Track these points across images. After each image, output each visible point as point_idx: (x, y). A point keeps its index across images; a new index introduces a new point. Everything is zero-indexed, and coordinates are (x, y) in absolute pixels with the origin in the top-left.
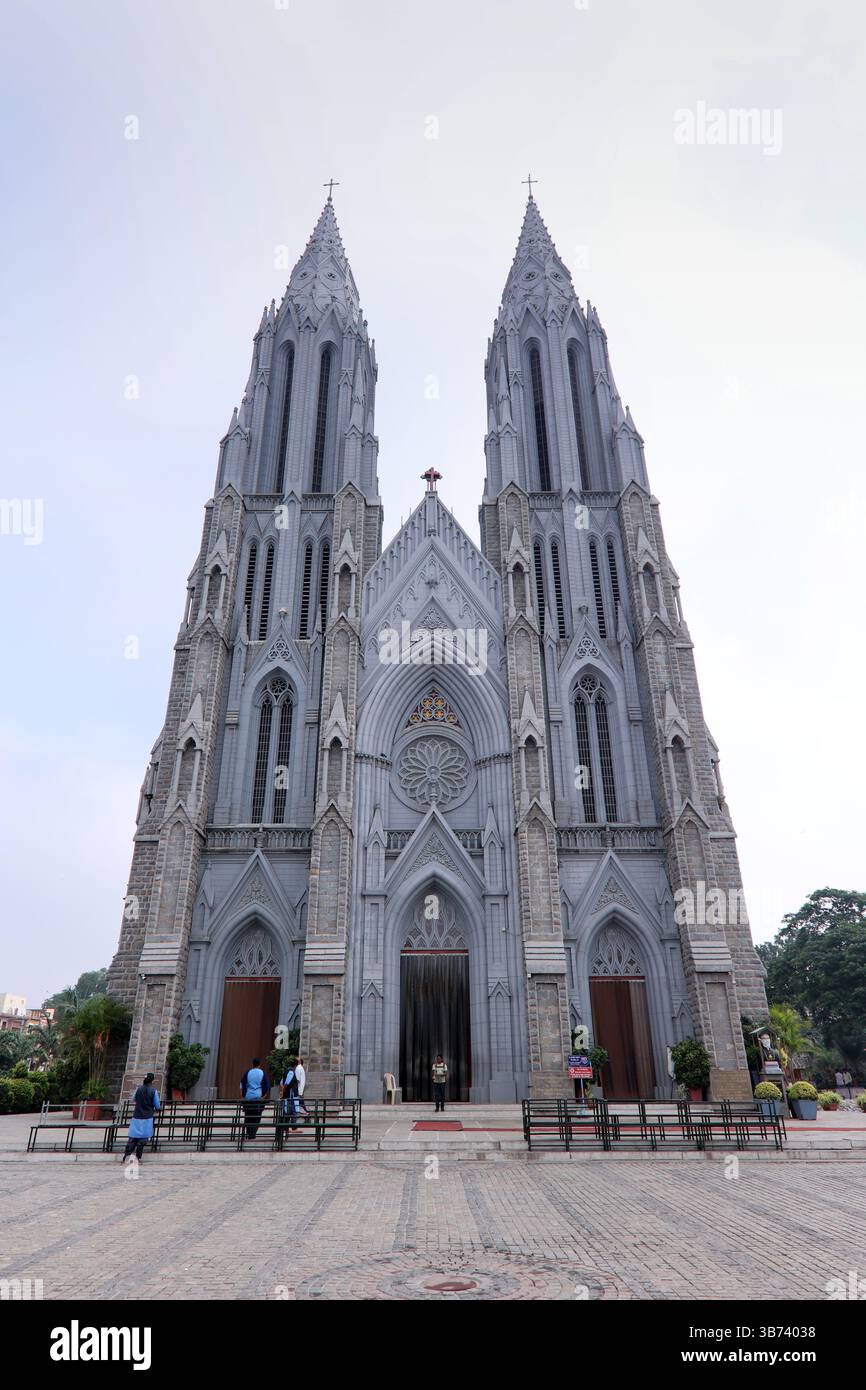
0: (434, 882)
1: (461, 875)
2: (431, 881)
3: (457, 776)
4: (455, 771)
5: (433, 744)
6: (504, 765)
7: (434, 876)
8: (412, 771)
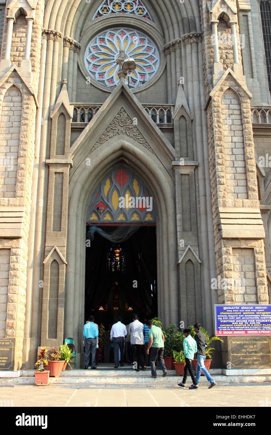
0: (122, 155)
1: (149, 148)
2: (118, 154)
3: (146, 62)
4: (143, 57)
5: (123, 34)
6: (194, 45)
7: (122, 148)
8: (102, 57)
